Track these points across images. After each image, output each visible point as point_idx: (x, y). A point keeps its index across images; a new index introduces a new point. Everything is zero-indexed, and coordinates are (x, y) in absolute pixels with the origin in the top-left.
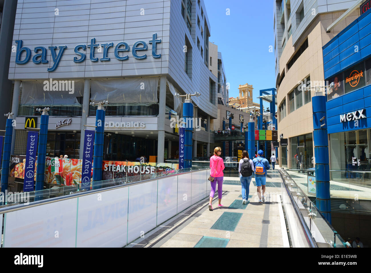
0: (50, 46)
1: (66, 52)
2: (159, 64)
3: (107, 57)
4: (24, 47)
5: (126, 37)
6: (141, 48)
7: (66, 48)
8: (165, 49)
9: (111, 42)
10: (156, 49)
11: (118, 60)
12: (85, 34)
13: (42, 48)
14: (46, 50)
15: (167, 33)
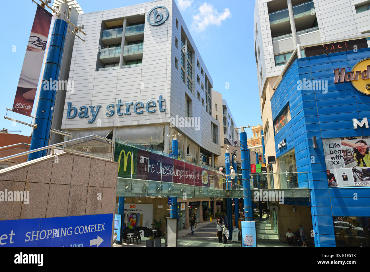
0: (90, 105)
1: (101, 109)
2: (164, 116)
3: (129, 112)
4: (72, 106)
5: (142, 98)
6: (152, 105)
7: (101, 107)
8: (167, 105)
9: (131, 102)
10: (162, 106)
11: (137, 114)
12: (114, 97)
13: (85, 107)
14: (87, 108)
15: (169, 95)
